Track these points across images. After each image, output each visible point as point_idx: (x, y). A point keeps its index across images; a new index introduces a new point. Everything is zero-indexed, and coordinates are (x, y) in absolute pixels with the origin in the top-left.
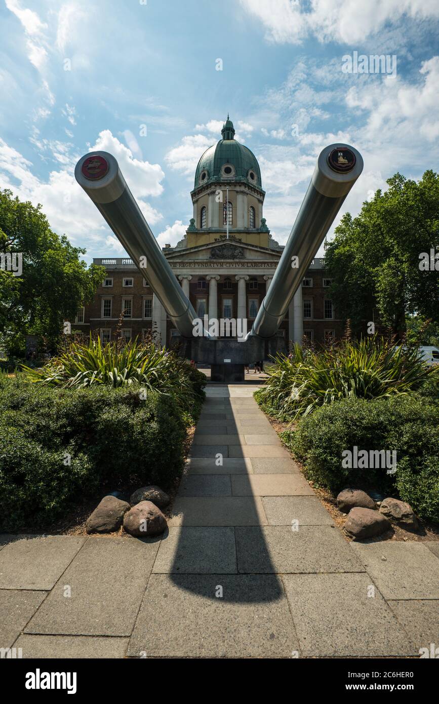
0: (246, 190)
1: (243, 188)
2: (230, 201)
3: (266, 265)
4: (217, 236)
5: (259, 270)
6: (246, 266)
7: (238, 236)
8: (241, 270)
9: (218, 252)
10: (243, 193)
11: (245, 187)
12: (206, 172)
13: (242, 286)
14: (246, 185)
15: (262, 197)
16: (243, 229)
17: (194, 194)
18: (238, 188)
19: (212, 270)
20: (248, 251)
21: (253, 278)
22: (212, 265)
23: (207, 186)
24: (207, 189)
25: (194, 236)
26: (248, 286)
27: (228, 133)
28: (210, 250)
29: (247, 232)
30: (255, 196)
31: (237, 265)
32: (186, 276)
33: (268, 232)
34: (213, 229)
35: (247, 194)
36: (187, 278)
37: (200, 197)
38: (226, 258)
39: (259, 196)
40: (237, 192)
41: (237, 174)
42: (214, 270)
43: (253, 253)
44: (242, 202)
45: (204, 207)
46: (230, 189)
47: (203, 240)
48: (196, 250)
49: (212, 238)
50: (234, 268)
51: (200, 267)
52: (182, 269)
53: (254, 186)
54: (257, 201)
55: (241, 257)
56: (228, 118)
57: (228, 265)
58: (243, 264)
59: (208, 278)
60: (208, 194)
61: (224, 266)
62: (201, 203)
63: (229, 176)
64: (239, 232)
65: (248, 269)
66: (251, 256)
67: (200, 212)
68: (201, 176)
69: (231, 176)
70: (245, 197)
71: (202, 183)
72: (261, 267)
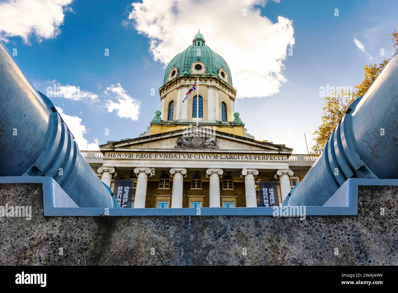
0: (217, 85)
1: (214, 83)
2: (200, 95)
3: (244, 157)
5: (236, 163)
6: (219, 159)
8: (213, 163)
9: (185, 141)
10: (214, 87)
11: (217, 83)
12: (176, 70)
13: (215, 182)
14: (217, 80)
15: (233, 95)
16: (214, 122)
17: (162, 90)
18: (209, 83)
19: (177, 162)
20: (221, 140)
22: (178, 156)
23: (176, 80)
24: (176, 84)
27: (199, 42)
28: (176, 139)
29: (219, 125)
30: (226, 92)
31: (208, 157)
32: (144, 169)
34: (181, 121)
35: (219, 89)
36: (144, 172)
37: (168, 92)
38: (195, 148)
39: (230, 93)
40: (208, 86)
41: (207, 71)
42: (180, 162)
43: (227, 142)
44: (213, 96)
45: (172, 102)
46: (201, 84)
48: (159, 138)
50: (204, 161)
51: (162, 158)
52: (139, 160)
53: (226, 83)
54: (229, 98)
55: (213, 147)
56: (199, 32)
57: (197, 156)
59: (172, 172)
60: (177, 88)
61: (193, 158)
62: (169, 98)
63: (199, 72)
64: (211, 125)
65: (222, 161)
66: (224, 146)
67: (167, 106)
68: (171, 73)
69: (202, 72)
70: (216, 91)
71: (171, 79)
72: (237, 160)
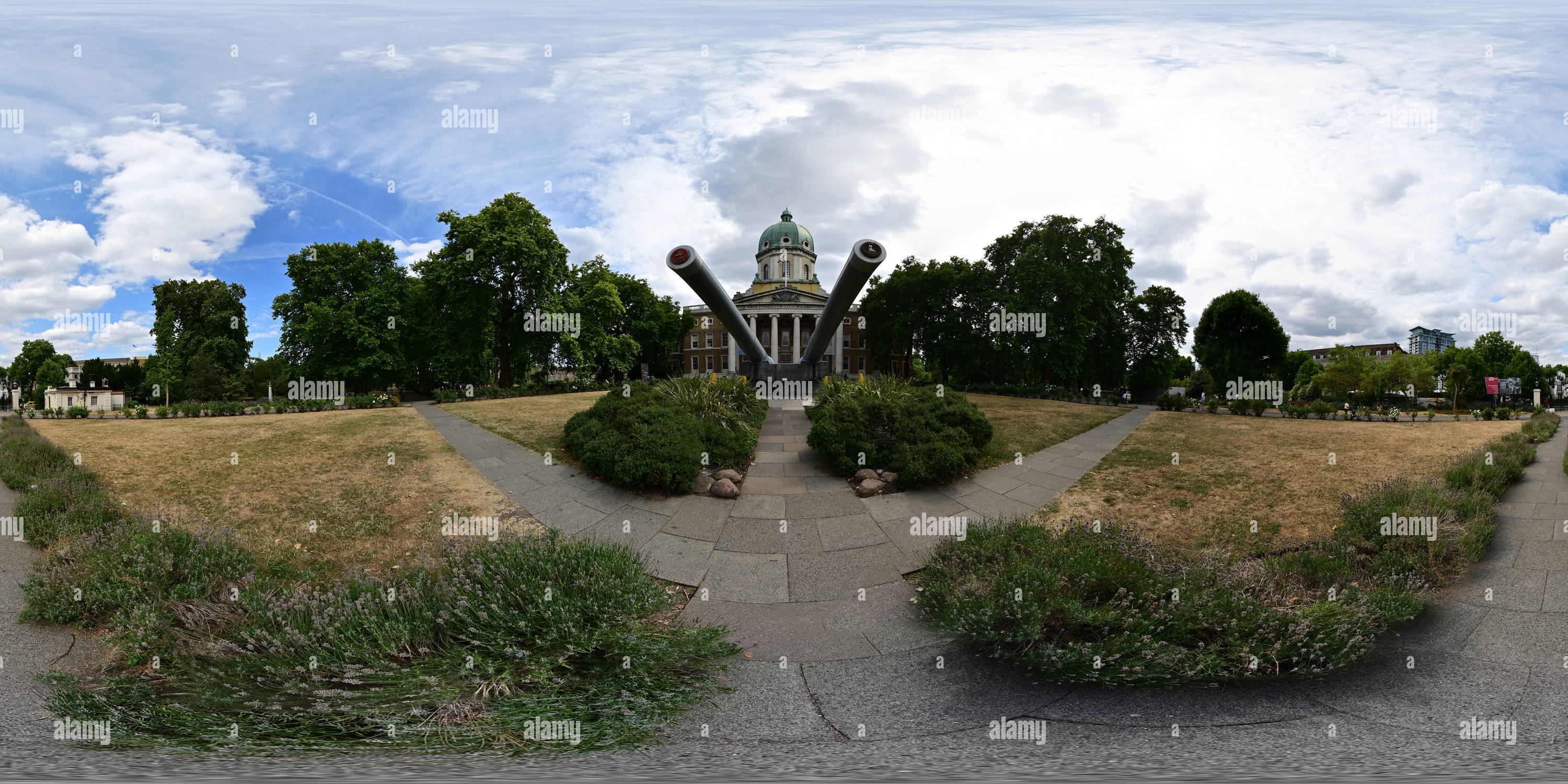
0: (801, 253)
1: (799, 252)
2: (788, 261)
4: (778, 285)
5: (808, 311)
6: (800, 308)
7: (794, 285)
8: (796, 310)
9: (778, 297)
10: (798, 255)
11: (801, 251)
12: (768, 242)
13: (797, 323)
14: (802, 249)
15: (814, 259)
16: (798, 281)
17: (758, 256)
18: (794, 252)
19: (773, 310)
20: (802, 296)
21: (805, 316)
22: (774, 306)
23: (769, 250)
24: (769, 252)
25: (758, 286)
26: (802, 320)
27: (786, 218)
28: (772, 295)
29: (802, 283)
30: (809, 258)
31: (793, 307)
33: (818, 283)
34: (774, 280)
35: (803, 256)
36: (754, 316)
37: (763, 258)
38: (785, 301)
39: (812, 258)
40: (794, 255)
41: (793, 243)
42: (775, 310)
43: (806, 298)
44: (799, 262)
45: (766, 265)
47: (767, 288)
48: (761, 295)
49: (773, 287)
50: (791, 309)
51: (764, 308)
52: (750, 310)
53: (809, 251)
54: (810, 262)
55: (796, 301)
56: (786, 208)
57: (786, 306)
58: (798, 305)
59: (770, 316)
60: (770, 256)
61: (783, 307)
62: (764, 262)
63: (787, 244)
64: (795, 283)
66: (804, 300)
67: (763, 269)
68: (763, 244)
69: (789, 244)
70: (801, 258)
71: (764, 248)
72: (809, 309)
